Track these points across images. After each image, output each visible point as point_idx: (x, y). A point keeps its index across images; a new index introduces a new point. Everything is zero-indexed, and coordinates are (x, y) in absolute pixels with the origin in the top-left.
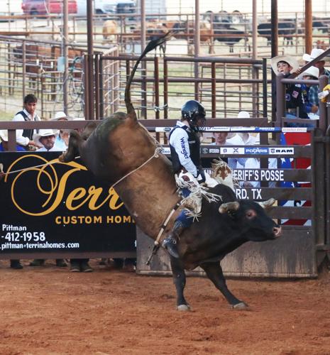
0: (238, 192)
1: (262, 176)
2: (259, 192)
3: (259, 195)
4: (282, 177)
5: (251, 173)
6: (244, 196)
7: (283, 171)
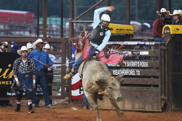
0: (132, 72)
1: (141, 64)
2: (139, 72)
3: (139, 74)
4: (148, 65)
5: (137, 63)
6: (134, 74)
7: (148, 62)
